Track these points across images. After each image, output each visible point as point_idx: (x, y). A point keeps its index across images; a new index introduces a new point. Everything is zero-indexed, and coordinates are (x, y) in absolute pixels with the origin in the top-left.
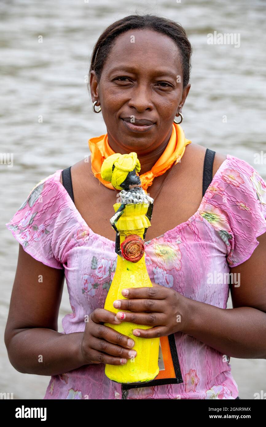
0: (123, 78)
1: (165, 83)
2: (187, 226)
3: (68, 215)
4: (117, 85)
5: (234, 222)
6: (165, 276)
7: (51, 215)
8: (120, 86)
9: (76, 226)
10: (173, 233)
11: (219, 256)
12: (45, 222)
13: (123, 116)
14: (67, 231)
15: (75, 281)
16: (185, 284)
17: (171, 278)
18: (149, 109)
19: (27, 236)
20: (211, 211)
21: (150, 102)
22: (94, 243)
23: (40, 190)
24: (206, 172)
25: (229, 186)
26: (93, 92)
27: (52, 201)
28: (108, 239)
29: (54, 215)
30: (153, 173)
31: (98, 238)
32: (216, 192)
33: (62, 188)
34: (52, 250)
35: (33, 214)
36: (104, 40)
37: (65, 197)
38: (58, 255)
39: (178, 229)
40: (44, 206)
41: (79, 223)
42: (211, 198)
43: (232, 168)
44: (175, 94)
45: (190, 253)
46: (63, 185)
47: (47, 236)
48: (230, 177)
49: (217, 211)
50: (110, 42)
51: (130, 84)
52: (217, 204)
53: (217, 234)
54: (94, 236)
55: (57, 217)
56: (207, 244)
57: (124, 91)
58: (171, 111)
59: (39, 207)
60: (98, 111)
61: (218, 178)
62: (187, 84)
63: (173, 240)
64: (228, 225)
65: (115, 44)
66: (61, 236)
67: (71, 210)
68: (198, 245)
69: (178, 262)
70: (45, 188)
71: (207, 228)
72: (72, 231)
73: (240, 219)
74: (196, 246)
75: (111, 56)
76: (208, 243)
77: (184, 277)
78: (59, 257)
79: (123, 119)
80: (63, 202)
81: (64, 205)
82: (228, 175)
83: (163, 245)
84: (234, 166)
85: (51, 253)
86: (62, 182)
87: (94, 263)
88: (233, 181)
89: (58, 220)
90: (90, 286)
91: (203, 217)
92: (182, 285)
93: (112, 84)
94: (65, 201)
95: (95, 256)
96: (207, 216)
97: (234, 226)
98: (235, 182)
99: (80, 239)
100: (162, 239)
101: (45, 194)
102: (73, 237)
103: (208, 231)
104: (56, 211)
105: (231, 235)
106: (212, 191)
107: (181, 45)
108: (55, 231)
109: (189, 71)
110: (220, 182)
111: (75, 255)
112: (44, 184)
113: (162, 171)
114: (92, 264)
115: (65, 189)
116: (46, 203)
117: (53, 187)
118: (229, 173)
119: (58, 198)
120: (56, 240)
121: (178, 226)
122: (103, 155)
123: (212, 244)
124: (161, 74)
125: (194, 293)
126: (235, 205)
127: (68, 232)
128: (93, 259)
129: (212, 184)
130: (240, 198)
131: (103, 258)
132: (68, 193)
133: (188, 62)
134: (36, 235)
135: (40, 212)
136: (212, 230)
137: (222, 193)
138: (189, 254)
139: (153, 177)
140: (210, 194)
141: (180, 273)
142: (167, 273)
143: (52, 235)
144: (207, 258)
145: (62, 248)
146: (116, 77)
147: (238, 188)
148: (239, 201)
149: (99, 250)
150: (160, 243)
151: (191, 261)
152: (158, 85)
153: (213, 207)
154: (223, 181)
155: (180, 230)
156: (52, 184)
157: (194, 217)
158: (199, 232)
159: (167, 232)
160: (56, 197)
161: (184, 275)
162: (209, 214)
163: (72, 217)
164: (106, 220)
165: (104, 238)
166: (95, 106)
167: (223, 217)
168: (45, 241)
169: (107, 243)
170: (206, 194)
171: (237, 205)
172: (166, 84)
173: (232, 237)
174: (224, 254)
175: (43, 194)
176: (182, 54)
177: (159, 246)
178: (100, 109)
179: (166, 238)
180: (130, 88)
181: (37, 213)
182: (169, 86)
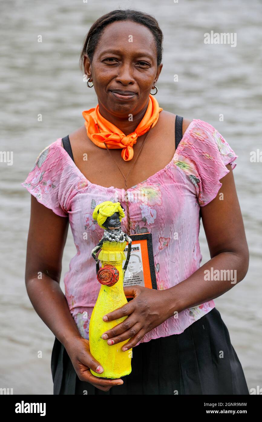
0: (111, 59)
1: (143, 62)
2: (164, 172)
3: (70, 171)
4: (106, 65)
5: (201, 168)
6: (149, 210)
7: (56, 172)
8: (109, 65)
9: (77, 179)
10: (153, 179)
11: (190, 195)
12: (51, 178)
13: (111, 89)
14: (69, 184)
15: (79, 220)
16: (166, 216)
17: (154, 212)
18: (131, 83)
19: (38, 190)
20: (183, 160)
21: (132, 78)
22: (93, 191)
23: (46, 154)
24: (177, 131)
25: (196, 140)
26: (87, 71)
27: (57, 161)
28: (103, 186)
29: (58, 173)
30: (136, 133)
31: (95, 187)
32: (186, 146)
33: (63, 151)
34: (58, 200)
35: (42, 172)
36: (95, 29)
37: (66, 157)
38: (64, 204)
39: (157, 175)
40: (50, 166)
41: (79, 177)
42: (183, 151)
43: (197, 127)
44: (152, 71)
45: (169, 193)
46: (64, 148)
47: (54, 189)
48: (196, 134)
49: (188, 161)
50: (100, 31)
51: (117, 64)
52: (187, 155)
53: (188, 178)
54: (91, 186)
55: (61, 174)
56: (180, 186)
57: (112, 69)
58: (149, 84)
59: (46, 167)
60: (91, 86)
61: (187, 135)
62: (160, 63)
63: (153, 184)
64: (196, 171)
65: (103, 33)
66: (65, 189)
67: (72, 167)
68: (174, 186)
69: (160, 199)
70: (50, 152)
71: (180, 173)
72: (74, 184)
73: (206, 166)
74: (172, 187)
75: (101, 42)
76: (182, 184)
77: (165, 211)
78: (64, 205)
79: (111, 91)
80: (65, 162)
81: (66, 164)
82: (195, 133)
83: (146, 188)
84: (200, 126)
85: (57, 202)
86: (63, 146)
87: (93, 204)
88: (199, 136)
89: (63, 176)
90: (91, 223)
91: (177, 165)
92: (163, 217)
93: (102, 64)
94: (67, 161)
95: (94, 199)
96: (180, 164)
97: (201, 171)
98: (201, 137)
99: (81, 189)
100: (146, 183)
101: (50, 157)
102: (75, 188)
103: (181, 176)
104: (60, 169)
105: (198, 179)
106: (183, 145)
107: (155, 32)
108: (60, 185)
109: (161, 53)
110: (189, 138)
111: (77, 200)
112: (49, 149)
113: (144, 131)
114: (92, 205)
115: (66, 151)
116: (51, 163)
117: (57, 150)
118: (195, 131)
119: (61, 159)
120: (62, 192)
121: (158, 173)
122: (96, 123)
123: (185, 185)
124: (141, 55)
125: (173, 224)
126: (202, 156)
127: (71, 184)
128: (92, 201)
129: (182, 140)
130: (205, 150)
131: (100, 200)
132: (68, 154)
133: (161, 46)
134: (46, 189)
135: (47, 170)
136: (184, 175)
137: (191, 146)
138: (167, 193)
139: (137, 136)
140: (182, 147)
141: (162, 207)
142: (151, 208)
143: (59, 188)
144: (182, 196)
145: (67, 198)
146: (105, 58)
147: (203, 142)
148: (204, 152)
149: (96, 195)
150: (144, 187)
151: (170, 198)
152: (138, 64)
153: (184, 157)
154: (191, 137)
155: (159, 176)
156: (56, 148)
157: (170, 165)
158: (174, 176)
159: (149, 178)
160: (59, 158)
161: (164, 209)
162: (181, 163)
163: (73, 173)
164: (101, 172)
165: (100, 186)
166: (89, 82)
167: (192, 165)
168: (52, 193)
169: (102, 190)
170: (178, 147)
171: (203, 156)
172: (145, 63)
173: (200, 181)
174: (194, 194)
175: (49, 156)
176: (156, 40)
177: (144, 189)
178: (92, 84)
179: (148, 182)
180: (116, 66)
181: (45, 171)
182: (147, 64)
